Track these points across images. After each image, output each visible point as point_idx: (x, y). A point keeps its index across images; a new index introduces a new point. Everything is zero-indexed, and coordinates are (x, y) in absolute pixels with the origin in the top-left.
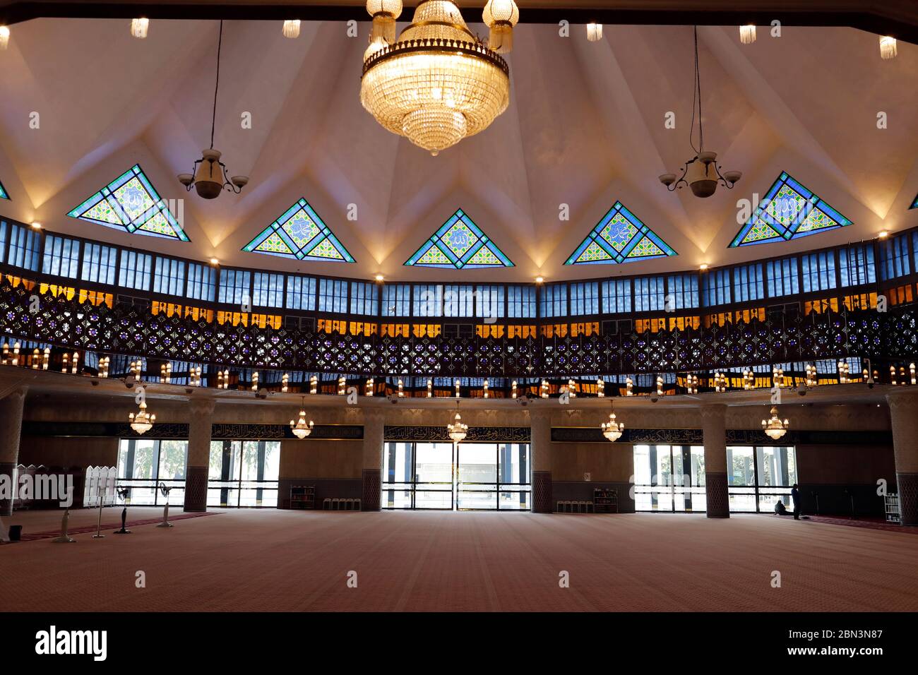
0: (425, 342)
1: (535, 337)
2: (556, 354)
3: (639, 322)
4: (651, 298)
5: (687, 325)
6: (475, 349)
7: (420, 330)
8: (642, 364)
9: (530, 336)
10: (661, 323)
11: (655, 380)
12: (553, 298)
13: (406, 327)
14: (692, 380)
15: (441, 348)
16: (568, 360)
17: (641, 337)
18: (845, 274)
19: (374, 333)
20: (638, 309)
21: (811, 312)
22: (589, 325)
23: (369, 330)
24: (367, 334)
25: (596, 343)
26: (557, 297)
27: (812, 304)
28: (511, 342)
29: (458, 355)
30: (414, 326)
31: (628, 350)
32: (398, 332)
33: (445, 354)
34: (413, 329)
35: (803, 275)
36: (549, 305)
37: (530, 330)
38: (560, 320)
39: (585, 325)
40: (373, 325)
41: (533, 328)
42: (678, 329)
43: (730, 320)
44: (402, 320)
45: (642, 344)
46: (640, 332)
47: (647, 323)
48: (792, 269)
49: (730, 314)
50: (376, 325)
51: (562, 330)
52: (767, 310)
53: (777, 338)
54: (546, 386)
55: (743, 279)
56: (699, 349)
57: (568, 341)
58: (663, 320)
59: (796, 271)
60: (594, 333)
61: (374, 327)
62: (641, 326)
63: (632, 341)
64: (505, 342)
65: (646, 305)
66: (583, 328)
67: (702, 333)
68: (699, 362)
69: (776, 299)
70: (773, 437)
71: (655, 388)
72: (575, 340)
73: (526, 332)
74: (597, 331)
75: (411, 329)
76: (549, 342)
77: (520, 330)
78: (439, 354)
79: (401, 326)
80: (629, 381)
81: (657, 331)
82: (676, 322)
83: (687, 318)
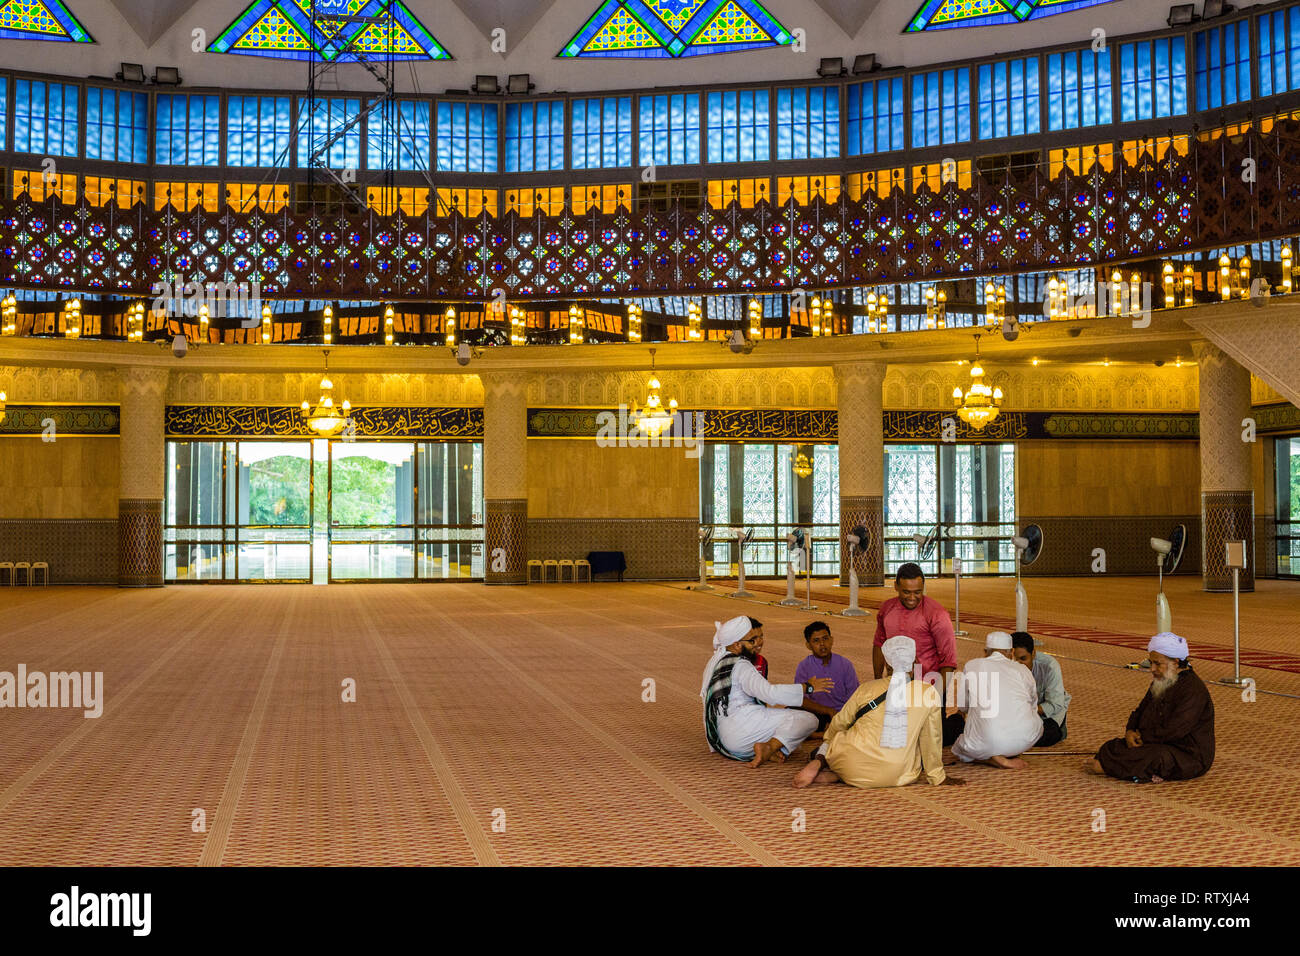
0: (256, 222)
1: (494, 215)
2: (541, 252)
3: (715, 186)
4: (742, 136)
5: (813, 194)
6: (365, 238)
7: (241, 197)
8: (720, 274)
9: (484, 214)
10: (762, 187)
11: (745, 309)
12: (535, 130)
13: (212, 189)
14: (823, 310)
15: (291, 238)
16: (567, 265)
17: (720, 217)
18: (1129, 97)
19: (140, 202)
20: (714, 157)
21: (1062, 174)
22: (610, 190)
23: (127, 194)
24: (124, 202)
25: (626, 230)
26: (542, 129)
27: (1066, 154)
28: (443, 226)
29: (328, 251)
30: (230, 187)
31: (692, 246)
32: (194, 201)
33: (299, 251)
34: (228, 194)
35: (1049, 94)
36: (526, 145)
37: (485, 200)
38: (549, 179)
39: (602, 188)
40: (137, 184)
41: (492, 194)
42: (796, 203)
43: (902, 185)
44: (202, 174)
45: (719, 234)
46: (717, 206)
47: (734, 189)
48: (1029, 81)
49: (901, 171)
50: (143, 184)
51: (553, 201)
52: (976, 166)
53: (994, 223)
54: (521, 320)
55: (930, 99)
56: (837, 244)
57: (566, 224)
58: (766, 182)
59: (1036, 86)
60: (621, 209)
61: (140, 190)
62: (719, 194)
63: (700, 225)
64: (430, 225)
65: (730, 150)
66: (598, 198)
67: (843, 210)
68: (836, 273)
69: (994, 143)
70: (973, 425)
71: (744, 325)
72: (581, 223)
73: (476, 203)
74: (627, 203)
75: (224, 194)
76: (526, 225)
77: (462, 198)
78: (285, 251)
79: (198, 186)
80: (692, 309)
81: (753, 206)
82: (792, 186)
83: (813, 179)
